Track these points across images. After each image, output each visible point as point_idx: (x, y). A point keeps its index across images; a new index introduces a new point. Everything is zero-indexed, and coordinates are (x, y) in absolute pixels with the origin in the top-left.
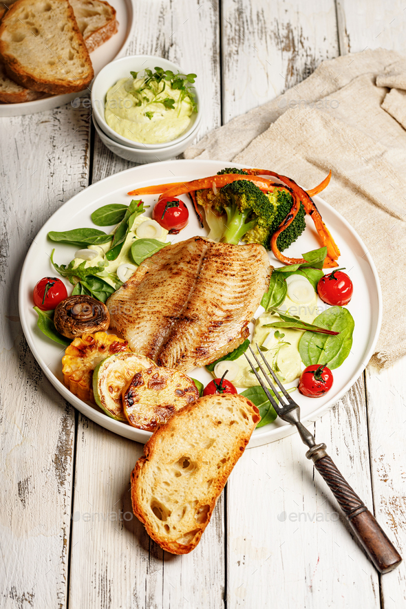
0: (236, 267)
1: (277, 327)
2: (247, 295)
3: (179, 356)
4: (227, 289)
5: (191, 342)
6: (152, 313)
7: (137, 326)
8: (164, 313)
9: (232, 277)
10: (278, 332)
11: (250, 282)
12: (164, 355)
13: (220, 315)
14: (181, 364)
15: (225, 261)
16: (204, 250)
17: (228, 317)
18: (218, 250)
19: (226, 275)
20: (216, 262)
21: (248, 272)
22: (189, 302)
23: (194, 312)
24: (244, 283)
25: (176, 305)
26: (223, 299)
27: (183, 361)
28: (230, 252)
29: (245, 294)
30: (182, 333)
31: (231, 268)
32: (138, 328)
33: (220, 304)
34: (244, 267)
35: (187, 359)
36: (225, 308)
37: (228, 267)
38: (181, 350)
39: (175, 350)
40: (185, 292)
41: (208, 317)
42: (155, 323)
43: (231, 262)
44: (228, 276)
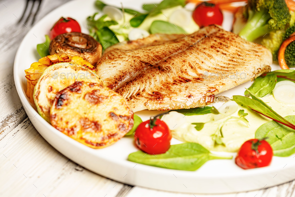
0: (232, 50)
1: (245, 107)
2: (228, 71)
3: (135, 94)
4: (212, 60)
5: (152, 86)
6: (132, 57)
7: (113, 62)
8: (142, 59)
9: (223, 55)
10: (243, 110)
11: (238, 64)
12: (123, 90)
13: (192, 74)
14: (133, 100)
15: (223, 43)
16: (211, 32)
17: (199, 79)
18: (223, 34)
19: (218, 51)
20: (215, 41)
21: (241, 57)
22: (170, 58)
23: (169, 65)
24: (231, 62)
25: (156, 56)
26: (203, 66)
27: (135, 98)
28: (234, 39)
29: (226, 69)
30: (149, 77)
31: (227, 49)
32: (113, 64)
33: (197, 67)
34: (239, 53)
35: (141, 98)
36: (200, 71)
37: (224, 47)
38: (139, 89)
39: (134, 89)
40: (172, 51)
41: (180, 72)
42: (130, 64)
43: (229, 45)
44: (219, 53)
